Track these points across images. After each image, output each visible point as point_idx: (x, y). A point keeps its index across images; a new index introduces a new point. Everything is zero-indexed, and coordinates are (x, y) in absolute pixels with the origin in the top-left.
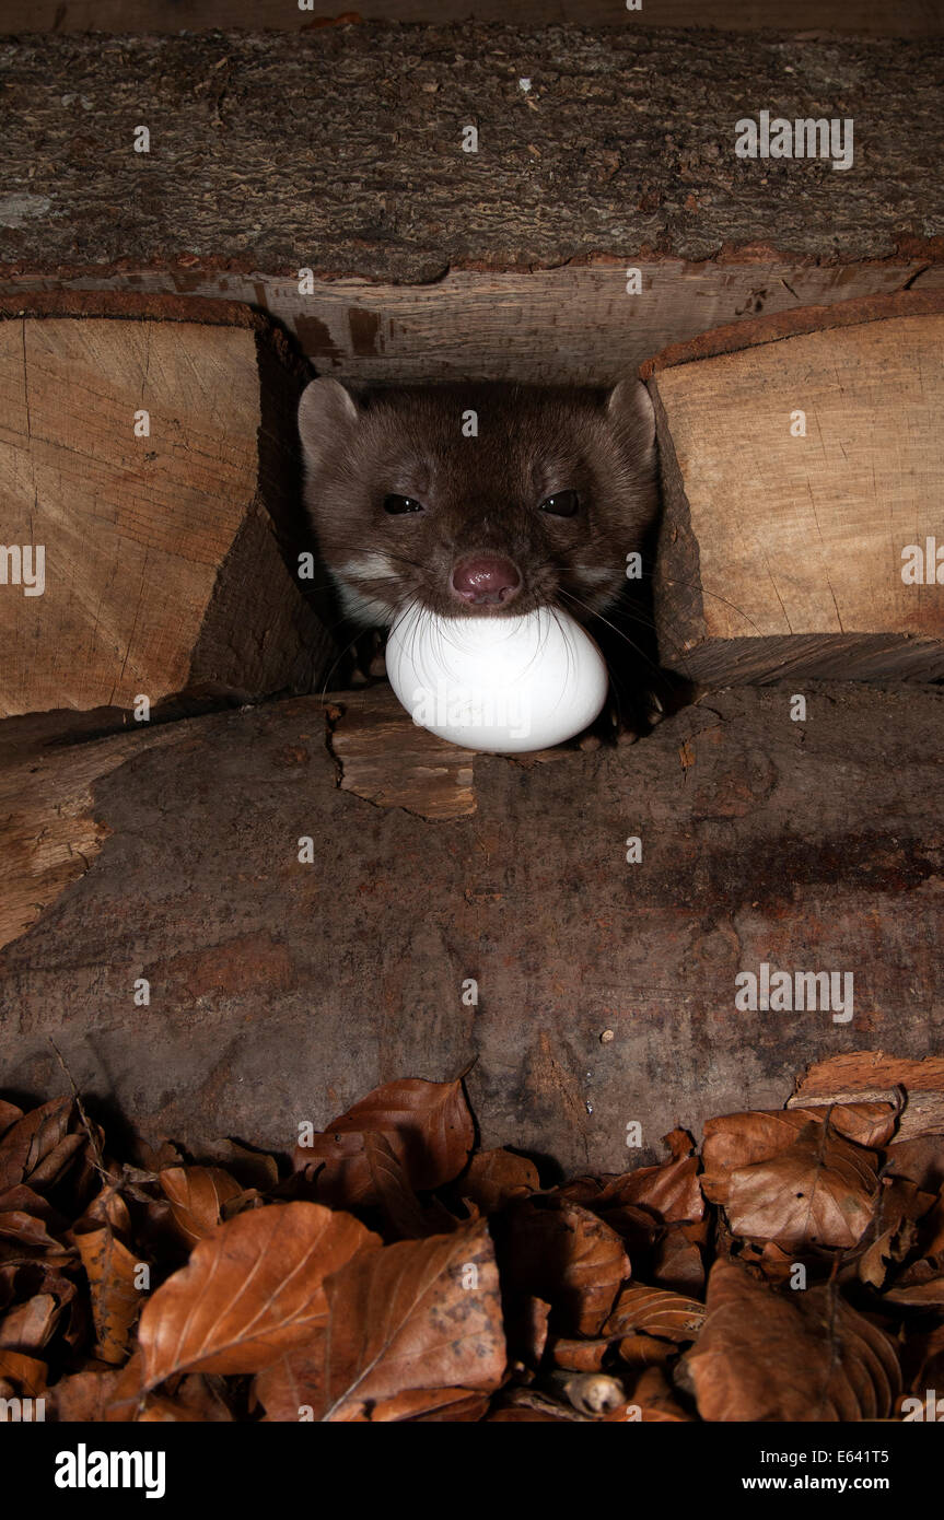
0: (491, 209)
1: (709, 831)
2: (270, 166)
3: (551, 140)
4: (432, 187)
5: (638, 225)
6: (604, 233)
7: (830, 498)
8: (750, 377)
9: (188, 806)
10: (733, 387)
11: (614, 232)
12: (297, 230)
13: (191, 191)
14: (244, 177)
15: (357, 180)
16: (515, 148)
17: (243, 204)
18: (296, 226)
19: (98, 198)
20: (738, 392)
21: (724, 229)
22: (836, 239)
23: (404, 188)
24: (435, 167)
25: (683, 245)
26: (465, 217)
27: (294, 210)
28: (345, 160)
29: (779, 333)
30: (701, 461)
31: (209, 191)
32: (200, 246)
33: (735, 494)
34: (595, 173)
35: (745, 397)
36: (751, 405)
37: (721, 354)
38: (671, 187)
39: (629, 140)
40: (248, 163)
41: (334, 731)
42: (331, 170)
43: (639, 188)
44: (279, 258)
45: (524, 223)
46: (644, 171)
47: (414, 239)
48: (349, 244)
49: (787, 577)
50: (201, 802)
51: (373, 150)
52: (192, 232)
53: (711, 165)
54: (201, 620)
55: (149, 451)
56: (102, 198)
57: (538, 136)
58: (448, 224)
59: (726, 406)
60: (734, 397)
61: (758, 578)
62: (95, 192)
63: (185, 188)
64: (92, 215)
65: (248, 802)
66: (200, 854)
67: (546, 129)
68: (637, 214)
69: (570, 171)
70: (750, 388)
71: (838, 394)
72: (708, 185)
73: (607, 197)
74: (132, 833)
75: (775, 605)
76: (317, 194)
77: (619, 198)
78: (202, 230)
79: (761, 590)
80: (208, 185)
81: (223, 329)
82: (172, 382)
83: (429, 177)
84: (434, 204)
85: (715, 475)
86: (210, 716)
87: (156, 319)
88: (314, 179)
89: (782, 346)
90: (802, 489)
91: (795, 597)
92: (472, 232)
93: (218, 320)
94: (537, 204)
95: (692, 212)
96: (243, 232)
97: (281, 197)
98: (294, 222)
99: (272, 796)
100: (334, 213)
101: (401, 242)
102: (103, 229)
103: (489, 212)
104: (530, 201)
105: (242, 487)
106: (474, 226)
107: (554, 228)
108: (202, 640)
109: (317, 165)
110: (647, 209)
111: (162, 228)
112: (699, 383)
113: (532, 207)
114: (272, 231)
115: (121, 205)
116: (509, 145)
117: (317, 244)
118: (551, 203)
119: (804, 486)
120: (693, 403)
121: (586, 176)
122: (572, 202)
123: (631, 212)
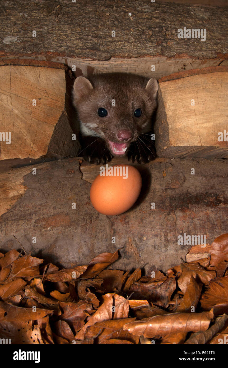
0: (122, 43)
1: (169, 191)
2: (69, 31)
3: (136, 27)
4: (108, 37)
5: (156, 48)
6: (148, 50)
7: (199, 114)
8: (182, 85)
9: (46, 182)
10: (177, 87)
11: (150, 50)
12: (76, 47)
13: (51, 37)
14: (63, 34)
15: (90, 35)
16: (127, 29)
17: (63, 40)
18: (75, 46)
19: (28, 38)
20: (178, 88)
21: (176, 50)
22: (203, 53)
23: (101, 38)
24: (108, 33)
25: (167, 53)
26: (115, 45)
27: (75, 42)
28: (87, 31)
29: (189, 75)
30: (169, 104)
31: (55, 37)
32: (53, 50)
33: (178, 112)
34: (146, 36)
35: (180, 90)
36: (182, 92)
37: (175, 79)
38: (164, 40)
39: (154, 28)
40: (64, 31)
41: (81, 166)
42: (84, 33)
43: (157, 40)
44: (71, 53)
45: (129, 47)
46: (158, 36)
47: (103, 50)
48: (88, 50)
49: (189, 132)
50: (49, 182)
51: (94, 28)
52: (51, 47)
53: (174, 35)
54: (51, 138)
55: (39, 98)
56: (30, 38)
57: (133, 26)
58: (111, 47)
59: (176, 91)
60: (178, 89)
61: (182, 132)
62: (28, 36)
63: (49, 36)
64: (27, 42)
65: (60, 182)
66: (49, 194)
67: (135, 25)
68: (156, 46)
69: (140, 35)
70: (182, 88)
71: (202, 90)
72: (173, 39)
73: (149, 41)
74: (33, 189)
75: (186, 139)
76: (81, 38)
77: (152, 42)
78: (53, 46)
79: (183, 135)
80: (55, 35)
81: (57, 69)
82: (45, 81)
83: (107, 35)
84: (108, 42)
85: (173, 108)
86: (51, 162)
87: (41, 67)
88: (80, 35)
89: (189, 78)
90: (193, 112)
91: (191, 137)
92: (117, 49)
93: (56, 67)
94: (132, 43)
95: (169, 46)
96: (63, 47)
97: (72, 39)
98: (75, 45)
99: (66, 181)
100: (85, 43)
101: (100, 50)
102: (30, 45)
103: (121, 44)
104: (131, 42)
105: (61, 107)
106: (117, 47)
107: (136, 48)
108: (51, 143)
109: (81, 31)
110: (158, 44)
111: (44, 45)
112: (170, 86)
113: (131, 43)
114: (70, 47)
115: (34, 40)
116: (126, 28)
117: (80, 50)
118: (136, 42)
119: (193, 111)
120: (168, 90)
121: (144, 36)
122: (141, 42)
123: (155, 45)
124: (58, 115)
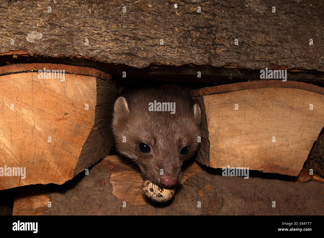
0: (164, 48)
2: (104, 29)
3: (181, 26)
4: (148, 40)
5: (203, 56)
6: (194, 58)
7: (245, 134)
8: (229, 100)
9: (73, 195)
10: (224, 102)
11: (196, 58)
12: (110, 51)
13: (81, 35)
14: (96, 32)
15: (127, 36)
16: (171, 28)
17: (96, 41)
18: (109, 49)
19: (56, 35)
20: (225, 104)
21: (226, 59)
23: (140, 39)
24: (149, 33)
25: (215, 63)
26: (156, 50)
27: (109, 44)
28: (125, 29)
29: (237, 88)
30: (213, 122)
31: (86, 36)
32: (83, 53)
33: (221, 131)
34: (193, 39)
35: (226, 105)
36: (228, 108)
37: (222, 93)
38: (213, 45)
39: (203, 28)
40: (97, 27)
42: (120, 32)
43: (204, 45)
44: (104, 59)
45: (172, 53)
46: (206, 38)
47: (142, 56)
48: (124, 56)
49: (232, 154)
50: (77, 195)
51: (132, 26)
52: (81, 49)
53: (224, 38)
55: (65, 113)
56: (58, 36)
57: (178, 25)
58: (151, 52)
59: (221, 107)
60: (224, 105)
61: (224, 153)
62: (55, 33)
63: (80, 34)
64: (54, 41)
65: (89, 196)
66: (76, 210)
67: (180, 22)
68: (203, 53)
69: (186, 38)
70: (228, 103)
71: (251, 107)
72: (223, 45)
73: (195, 47)
74: (59, 202)
75: (228, 161)
76: (116, 39)
77: (199, 47)
78: (83, 48)
79: (225, 157)
80: (86, 34)
81: (88, 77)
82: (73, 92)
83: (147, 37)
84: (149, 46)
85: (216, 125)
87: (69, 73)
88: (115, 35)
89: (238, 92)
90: (239, 131)
91: (233, 159)
92: (158, 55)
93: (86, 74)
94: (176, 47)
95: (218, 53)
96: (95, 50)
97: (106, 39)
99: (95, 195)
100: (121, 46)
101: (138, 57)
102: (57, 46)
103: (163, 49)
104: (174, 46)
105: (90, 123)
106: (158, 53)
107: (180, 56)
109: (117, 30)
110: (206, 52)
111: (73, 46)
112: (215, 100)
113: (175, 48)
114: (103, 51)
115: (62, 38)
116: (170, 27)
117: (115, 55)
118: (179, 47)
119: (239, 130)
120: (213, 105)
121: (190, 39)
122: (186, 47)
123: (201, 52)
124: (87, 133)
